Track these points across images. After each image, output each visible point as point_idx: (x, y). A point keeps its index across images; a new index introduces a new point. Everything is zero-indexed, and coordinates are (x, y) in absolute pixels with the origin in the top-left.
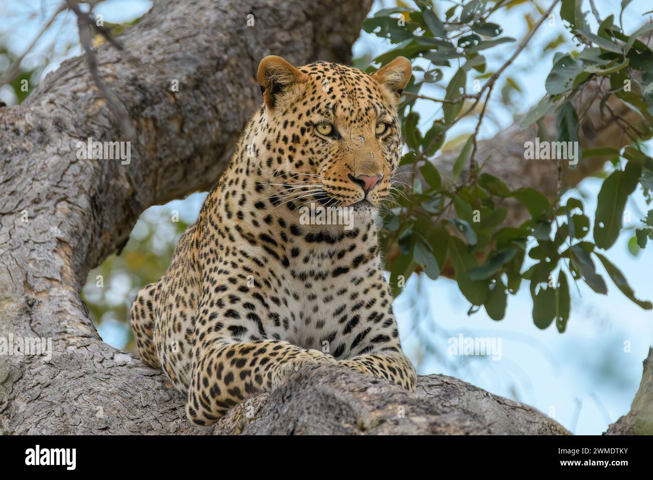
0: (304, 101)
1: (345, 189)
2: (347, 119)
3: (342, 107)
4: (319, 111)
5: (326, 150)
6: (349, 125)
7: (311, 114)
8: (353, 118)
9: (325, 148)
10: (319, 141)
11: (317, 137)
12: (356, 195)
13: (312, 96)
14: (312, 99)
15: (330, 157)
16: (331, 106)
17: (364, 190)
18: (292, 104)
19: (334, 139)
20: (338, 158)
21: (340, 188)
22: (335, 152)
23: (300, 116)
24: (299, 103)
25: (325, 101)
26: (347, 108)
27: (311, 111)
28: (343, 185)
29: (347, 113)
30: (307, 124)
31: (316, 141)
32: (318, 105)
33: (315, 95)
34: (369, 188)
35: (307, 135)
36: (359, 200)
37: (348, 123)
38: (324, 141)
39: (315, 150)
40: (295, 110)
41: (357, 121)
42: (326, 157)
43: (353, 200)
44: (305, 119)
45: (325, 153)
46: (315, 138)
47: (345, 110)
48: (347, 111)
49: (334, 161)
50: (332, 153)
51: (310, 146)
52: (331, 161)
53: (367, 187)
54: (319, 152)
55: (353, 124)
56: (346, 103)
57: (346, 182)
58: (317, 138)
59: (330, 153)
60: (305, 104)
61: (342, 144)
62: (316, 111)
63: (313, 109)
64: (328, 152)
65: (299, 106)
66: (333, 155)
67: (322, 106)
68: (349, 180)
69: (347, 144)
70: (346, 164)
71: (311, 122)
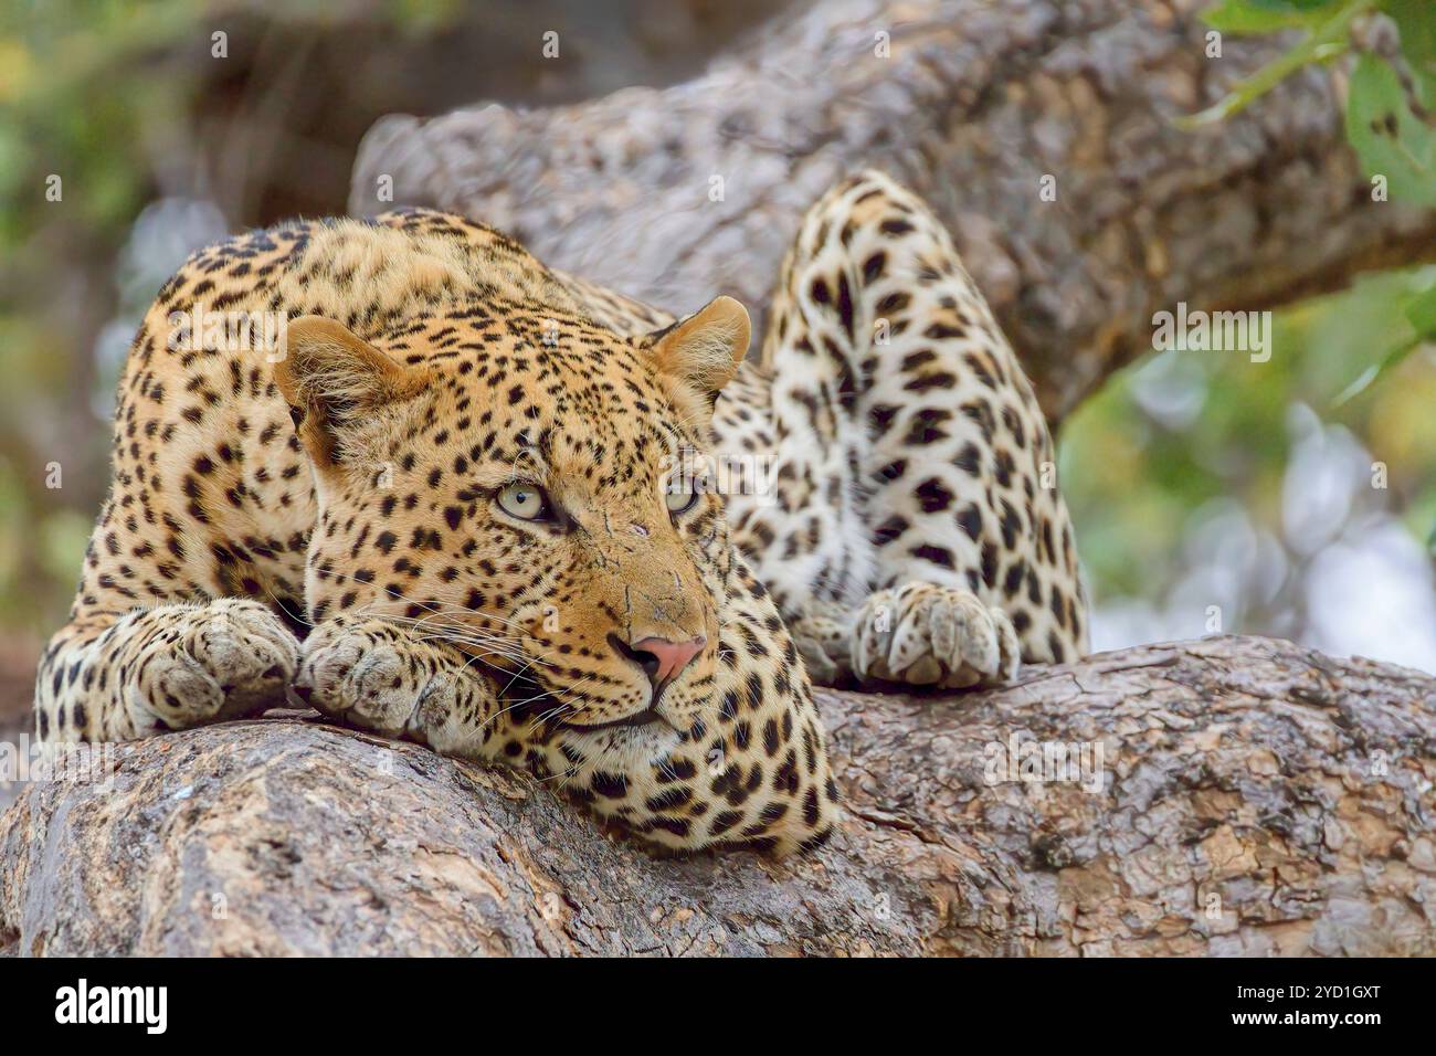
0: (437, 429)
1: (593, 676)
2: (589, 473)
3: (569, 439)
4: (498, 454)
5: (536, 562)
6: (597, 492)
7: (472, 467)
8: (606, 470)
9: (529, 558)
10: (509, 539)
11: (500, 527)
12: (626, 696)
13: (458, 416)
14: (464, 424)
15: (549, 581)
16: (533, 438)
17: (652, 681)
18: (394, 447)
19: (554, 532)
20: (574, 588)
21: (576, 674)
22: (563, 568)
23: (435, 478)
24: (418, 438)
25: (508, 424)
26: (583, 440)
27: (469, 460)
28: (588, 664)
29: (587, 457)
30: (463, 496)
31: (499, 539)
32: (490, 440)
33: (467, 413)
34: (668, 676)
35: (469, 527)
36: (633, 710)
37: (593, 484)
38: (523, 538)
39: (501, 563)
40: (409, 463)
41: (619, 478)
42: (537, 581)
43: (617, 708)
44: (454, 483)
45: (534, 571)
46: (494, 533)
47: (578, 447)
48: (585, 449)
49: (563, 593)
50: (554, 572)
51: (480, 554)
52: (552, 593)
53: (661, 675)
54: (513, 569)
55: (608, 488)
56: (576, 425)
57: (599, 657)
58: (500, 533)
59: (548, 569)
60: (441, 439)
61: (581, 547)
62: (486, 456)
63: (476, 453)
64: (541, 568)
65: (422, 446)
66: (559, 578)
67: (505, 440)
68: (608, 650)
69: (597, 548)
70: (601, 604)
71: (477, 487)
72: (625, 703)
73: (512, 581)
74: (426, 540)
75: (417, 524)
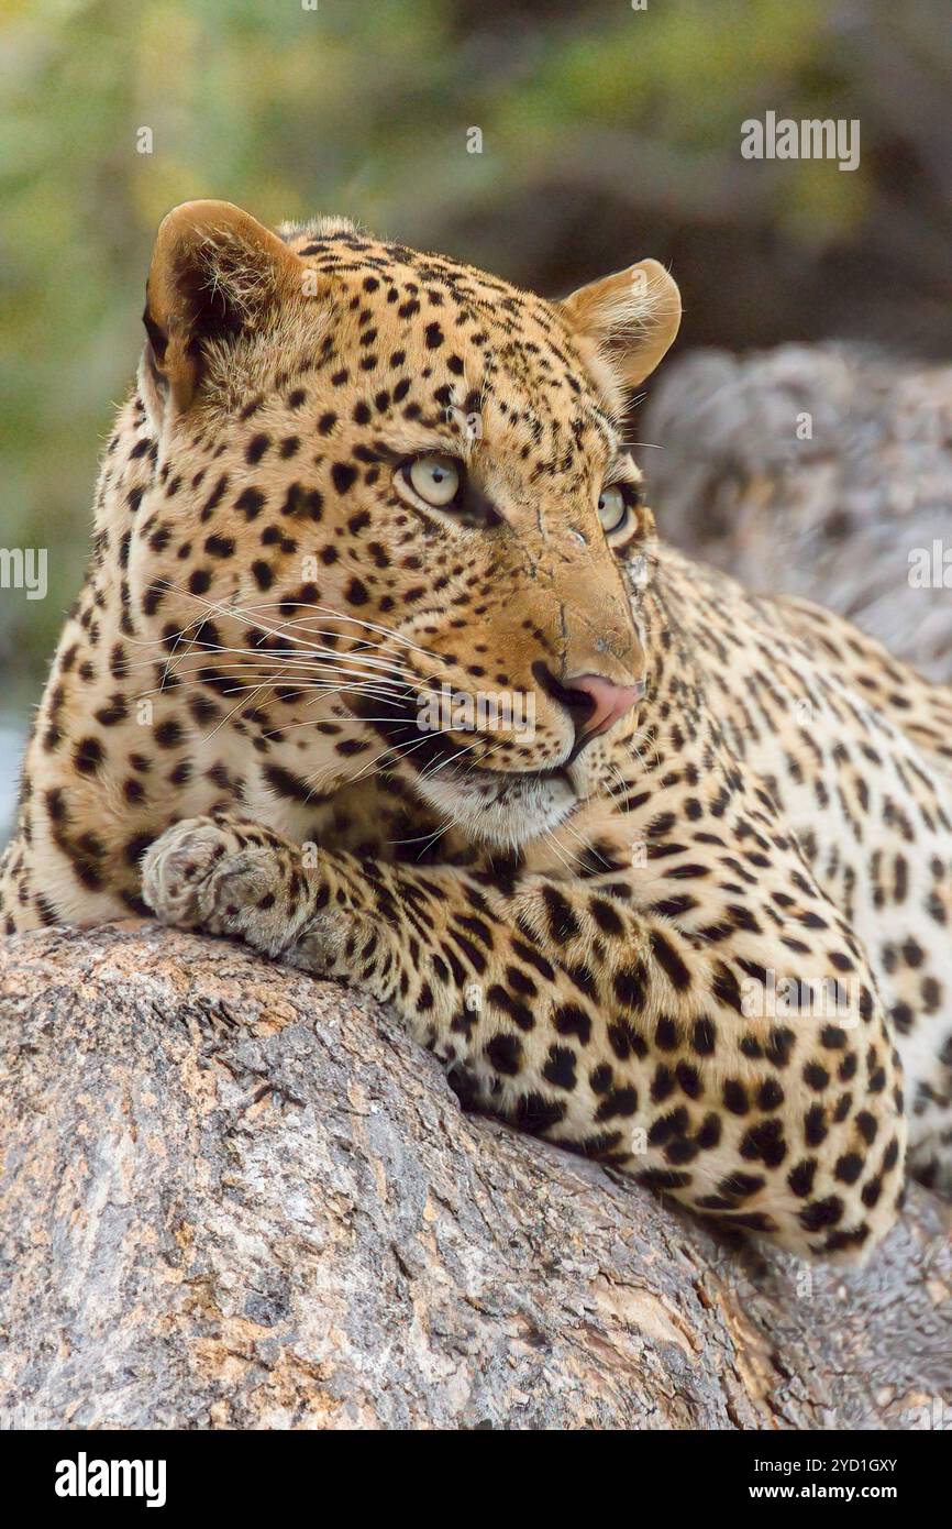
72: (537, 754)
73: (408, 580)
74: (303, 503)
75: (294, 479)
